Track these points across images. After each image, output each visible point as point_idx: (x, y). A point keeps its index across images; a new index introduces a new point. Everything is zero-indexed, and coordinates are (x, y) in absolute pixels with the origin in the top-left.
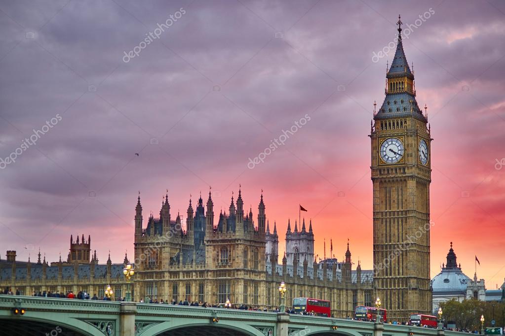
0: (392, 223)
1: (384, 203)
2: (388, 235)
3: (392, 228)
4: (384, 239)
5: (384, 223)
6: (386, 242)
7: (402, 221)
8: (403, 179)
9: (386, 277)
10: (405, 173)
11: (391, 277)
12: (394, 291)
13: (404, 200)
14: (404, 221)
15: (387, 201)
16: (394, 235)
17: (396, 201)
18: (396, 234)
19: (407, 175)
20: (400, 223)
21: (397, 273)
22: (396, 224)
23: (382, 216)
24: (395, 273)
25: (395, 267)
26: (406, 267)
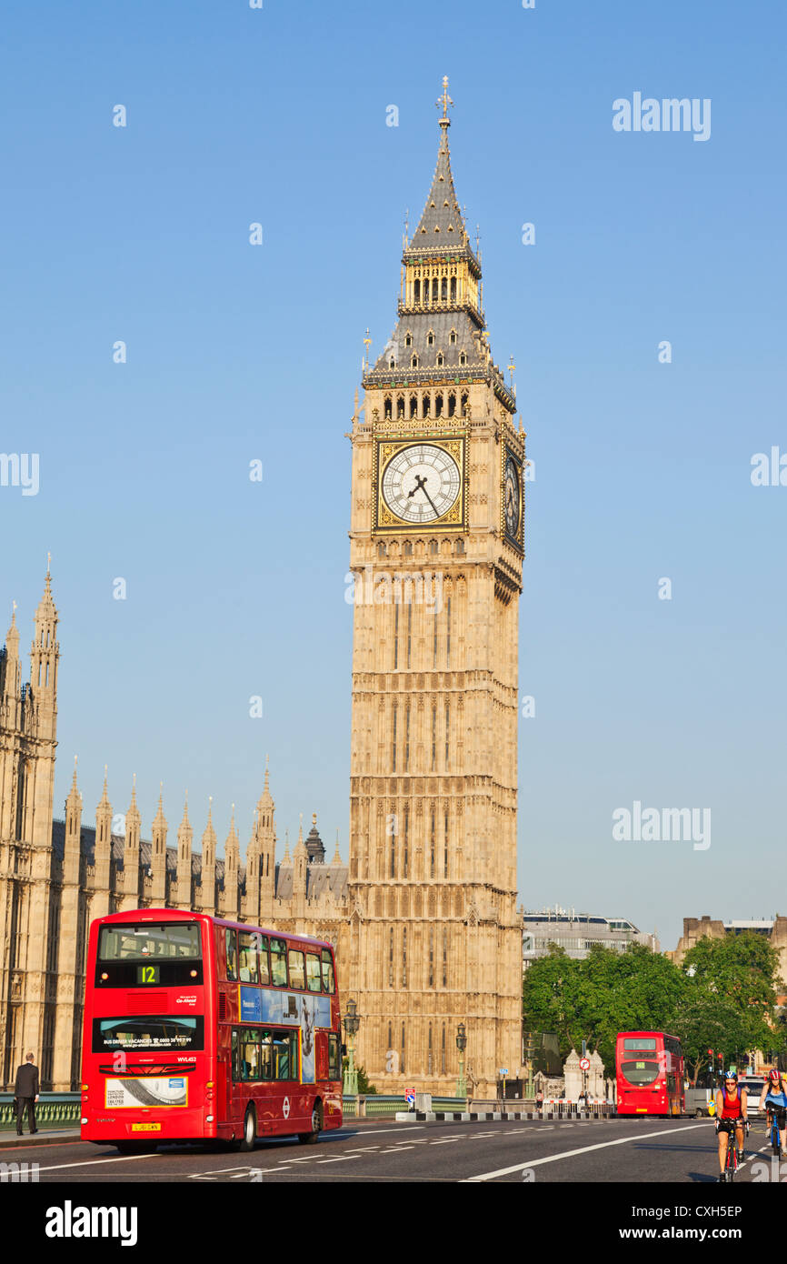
0: (414, 710)
1: (390, 645)
2: (400, 747)
3: (413, 726)
4: (386, 761)
5: (388, 710)
6: (394, 769)
7: (447, 704)
8: (453, 572)
9: (392, 882)
10: (461, 553)
11: (405, 882)
12: (417, 928)
13: (454, 640)
14: (454, 702)
15: (401, 641)
16: (420, 746)
17: (429, 642)
18: (428, 746)
19: (468, 560)
20: (441, 710)
21: (427, 871)
22: (428, 712)
23: (382, 686)
24: (420, 870)
25: (420, 851)
26: (459, 851)
